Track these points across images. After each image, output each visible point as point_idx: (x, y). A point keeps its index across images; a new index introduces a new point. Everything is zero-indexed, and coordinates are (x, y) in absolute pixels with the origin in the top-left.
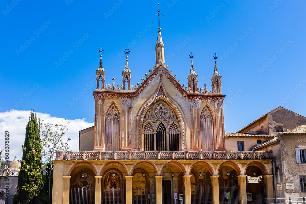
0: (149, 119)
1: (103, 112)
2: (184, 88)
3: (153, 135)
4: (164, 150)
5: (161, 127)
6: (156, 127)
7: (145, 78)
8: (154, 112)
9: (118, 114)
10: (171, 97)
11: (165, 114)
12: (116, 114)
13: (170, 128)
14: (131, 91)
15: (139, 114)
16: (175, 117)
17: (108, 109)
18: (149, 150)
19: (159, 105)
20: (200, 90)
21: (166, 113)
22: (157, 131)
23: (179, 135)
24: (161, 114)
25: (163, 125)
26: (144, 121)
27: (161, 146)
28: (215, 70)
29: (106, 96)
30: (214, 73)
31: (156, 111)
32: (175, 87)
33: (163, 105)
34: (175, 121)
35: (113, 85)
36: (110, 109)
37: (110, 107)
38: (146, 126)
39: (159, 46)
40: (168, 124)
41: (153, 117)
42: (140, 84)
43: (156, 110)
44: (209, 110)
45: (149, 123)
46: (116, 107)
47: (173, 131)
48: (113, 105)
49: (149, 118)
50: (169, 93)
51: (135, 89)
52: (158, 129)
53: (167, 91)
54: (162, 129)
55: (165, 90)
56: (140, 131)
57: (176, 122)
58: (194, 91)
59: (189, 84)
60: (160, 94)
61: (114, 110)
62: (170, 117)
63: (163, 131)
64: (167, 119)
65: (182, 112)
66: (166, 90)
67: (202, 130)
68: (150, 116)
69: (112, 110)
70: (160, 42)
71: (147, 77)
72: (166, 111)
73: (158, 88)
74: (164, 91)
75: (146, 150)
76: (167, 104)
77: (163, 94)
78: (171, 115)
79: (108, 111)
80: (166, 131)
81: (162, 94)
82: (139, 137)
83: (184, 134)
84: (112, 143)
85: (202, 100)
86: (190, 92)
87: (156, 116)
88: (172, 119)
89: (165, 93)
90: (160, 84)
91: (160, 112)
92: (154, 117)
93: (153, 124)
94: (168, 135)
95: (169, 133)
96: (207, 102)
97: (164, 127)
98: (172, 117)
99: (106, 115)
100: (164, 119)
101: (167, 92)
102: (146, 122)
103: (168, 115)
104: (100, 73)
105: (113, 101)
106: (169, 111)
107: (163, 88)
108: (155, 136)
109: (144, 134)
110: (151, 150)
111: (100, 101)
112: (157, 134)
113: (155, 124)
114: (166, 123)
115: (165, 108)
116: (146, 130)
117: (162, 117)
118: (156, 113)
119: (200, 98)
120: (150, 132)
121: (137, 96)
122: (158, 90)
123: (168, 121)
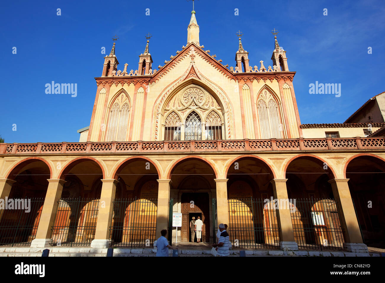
0: (175, 108)
3: (180, 128)
5: (193, 117)
6: (185, 117)
8: (181, 98)
9: (128, 103)
10: (208, 79)
11: (200, 101)
12: (126, 104)
13: (207, 118)
15: (158, 101)
16: (215, 104)
17: (115, 99)
19: (190, 90)
21: (200, 99)
22: (186, 123)
23: (223, 127)
24: (192, 100)
25: (196, 114)
26: (165, 111)
29: (112, 83)
32: (214, 67)
33: (196, 90)
36: (117, 98)
37: (118, 96)
38: (168, 117)
40: (204, 113)
41: (180, 104)
43: (186, 96)
44: (270, 92)
45: (173, 112)
46: (127, 96)
47: (212, 122)
49: (173, 106)
50: (204, 75)
52: (187, 120)
54: (195, 119)
55: (199, 71)
56: (157, 122)
57: (216, 110)
60: (192, 77)
61: (123, 99)
62: (207, 105)
63: (197, 123)
64: (202, 107)
68: (176, 105)
69: (121, 99)
73: (188, 70)
74: (197, 72)
77: (195, 76)
78: (209, 102)
79: (114, 101)
85: (257, 80)
87: (184, 104)
88: (211, 107)
89: (199, 75)
90: (190, 65)
92: (182, 104)
93: (180, 114)
94: (203, 128)
95: (205, 125)
96: (265, 82)
97: (198, 117)
98: (210, 104)
99: (111, 106)
100: (197, 107)
101: (201, 73)
102: (170, 111)
103: (204, 102)
104: (108, 60)
105: (122, 88)
106: (205, 97)
107: (196, 69)
109: (166, 128)
111: (104, 89)
112: (186, 126)
113: (183, 114)
114: (202, 112)
115: (200, 93)
116: (169, 121)
117: (194, 104)
118: (185, 99)
119: (254, 78)
120: (174, 123)
121: (157, 81)
122: (188, 72)
123: (204, 109)
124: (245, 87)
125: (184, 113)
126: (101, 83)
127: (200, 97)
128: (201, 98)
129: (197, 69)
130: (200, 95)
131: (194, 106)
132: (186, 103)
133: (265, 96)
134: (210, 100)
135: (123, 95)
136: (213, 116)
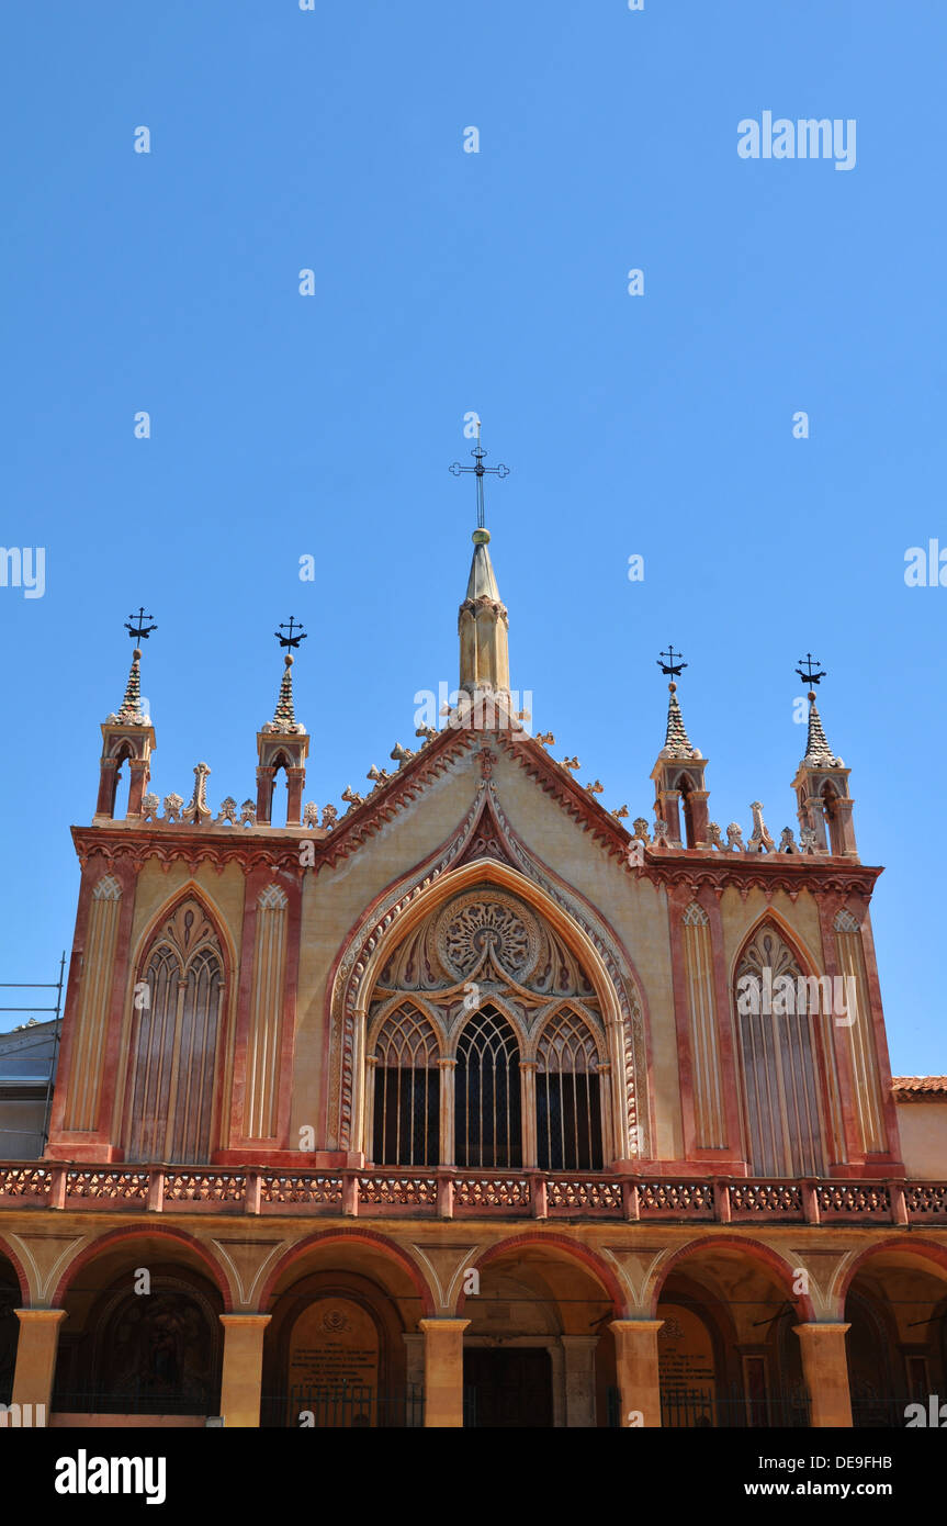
0: (412, 986)
1: (124, 938)
2: (627, 825)
3: (435, 1074)
4: (502, 1163)
5: (488, 1030)
6: (454, 1029)
7: (392, 769)
8: (440, 944)
9: (217, 954)
10: (549, 870)
11: (513, 961)
12: (205, 952)
13: (543, 1039)
14: (303, 832)
15: (350, 956)
16: (574, 980)
17: (158, 928)
18: (405, 1161)
19: (474, 911)
20: (724, 837)
21: (516, 955)
22: (460, 1056)
23: (604, 1081)
24: (484, 956)
25: (500, 1020)
26: (377, 997)
27: (488, 1142)
28: (810, 739)
29: (148, 855)
30: (808, 752)
31: (457, 942)
32: (574, 817)
33: (500, 911)
34: (576, 1000)
35: (196, 798)
36: (168, 924)
37: (170, 914)
38: (388, 1024)
39: (478, 613)
40: (531, 1015)
41: (435, 971)
42: (363, 797)
43: (457, 937)
44: (787, 941)
45: (408, 1006)
46: (208, 916)
47: (563, 1057)
48: (190, 906)
49: (409, 978)
50: (534, 849)
51: (328, 820)
52: (464, 1042)
53: (525, 839)
54: (495, 1041)
55: (513, 834)
56: (348, 1051)
57: (578, 1005)
58: (691, 844)
59: (658, 802)
60: (484, 854)
61: (192, 930)
62: (543, 979)
63: (501, 1055)
64: (523, 990)
65: (617, 953)
66: (518, 830)
67: (750, 1056)
68: (417, 972)
69: (183, 928)
70: (486, 592)
71: (401, 765)
72: (519, 943)
73: (466, 821)
74: (505, 834)
75: (391, 1161)
76: (523, 908)
77: (496, 850)
78: (549, 966)
79: (153, 938)
80: (516, 1058)
81: (493, 855)
82: (345, 1086)
83: (628, 1072)
84: (172, 1116)
85: (740, 888)
86: (662, 843)
87: (452, 971)
88: (557, 990)
89: (511, 848)
90: (478, 799)
91: (482, 946)
92: (444, 972)
93: (434, 1015)
94: (528, 1079)
95: (534, 1068)
96: (769, 902)
97: (507, 1031)
98: (553, 977)
99: (144, 958)
100: (502, 988)
101: (521, 843)
102: (394, 1000)
103: (530, 967)
104: (120, 737)
105: (191, 884)
106: (536, 944)
107: (500, 821)
108: (447, 1080)
109: (379, 1072)
110: (419, 1162)
111: (109, 881)
112: (459, 1070)
113: (448, 1014)
114: (521, 1011)
115: (512, 928)
116: (391, 1045)
117: (492, 976)
118: (455, 951)
119: (726, 878)
120: (413, 1055)
121: (341, 861)
122: (469, 832)
123: (529, 1000)
124: (693, 914)
125: (453, 1011)
126: (101, 850)
127: (513, 945)
128: (519, 947)
129: (507, 822)
130: (512, 935)
131: (490, 980)
132: (458, 966)
133: (765, 954)
134: (552, 962)
135: (190, 911)
136: (564, 1029)
